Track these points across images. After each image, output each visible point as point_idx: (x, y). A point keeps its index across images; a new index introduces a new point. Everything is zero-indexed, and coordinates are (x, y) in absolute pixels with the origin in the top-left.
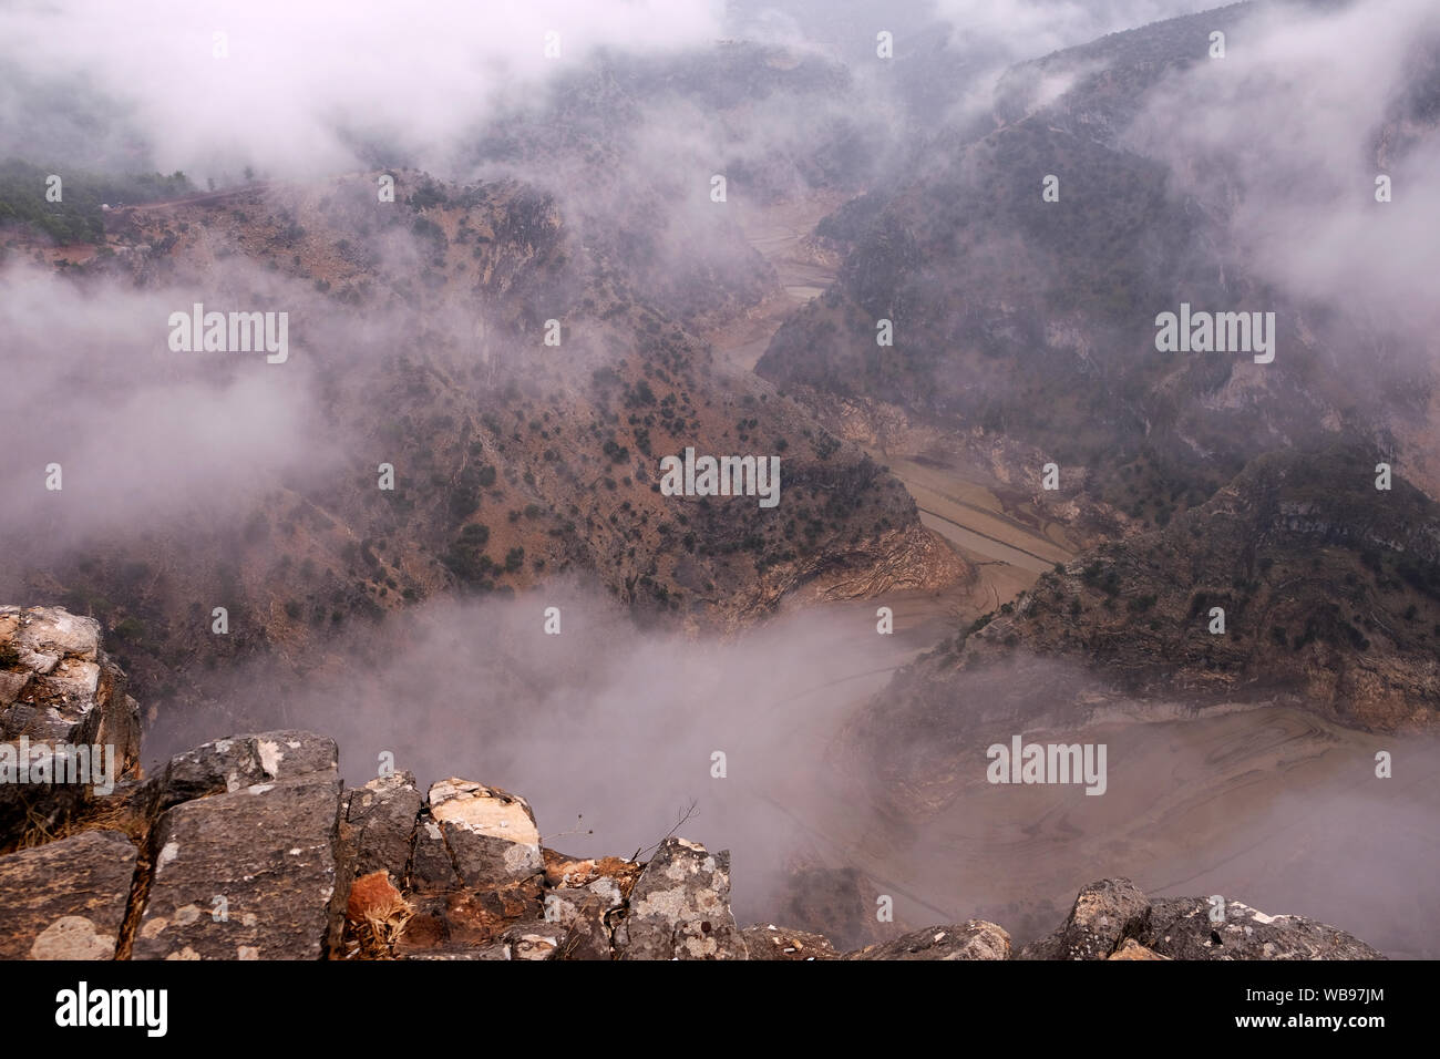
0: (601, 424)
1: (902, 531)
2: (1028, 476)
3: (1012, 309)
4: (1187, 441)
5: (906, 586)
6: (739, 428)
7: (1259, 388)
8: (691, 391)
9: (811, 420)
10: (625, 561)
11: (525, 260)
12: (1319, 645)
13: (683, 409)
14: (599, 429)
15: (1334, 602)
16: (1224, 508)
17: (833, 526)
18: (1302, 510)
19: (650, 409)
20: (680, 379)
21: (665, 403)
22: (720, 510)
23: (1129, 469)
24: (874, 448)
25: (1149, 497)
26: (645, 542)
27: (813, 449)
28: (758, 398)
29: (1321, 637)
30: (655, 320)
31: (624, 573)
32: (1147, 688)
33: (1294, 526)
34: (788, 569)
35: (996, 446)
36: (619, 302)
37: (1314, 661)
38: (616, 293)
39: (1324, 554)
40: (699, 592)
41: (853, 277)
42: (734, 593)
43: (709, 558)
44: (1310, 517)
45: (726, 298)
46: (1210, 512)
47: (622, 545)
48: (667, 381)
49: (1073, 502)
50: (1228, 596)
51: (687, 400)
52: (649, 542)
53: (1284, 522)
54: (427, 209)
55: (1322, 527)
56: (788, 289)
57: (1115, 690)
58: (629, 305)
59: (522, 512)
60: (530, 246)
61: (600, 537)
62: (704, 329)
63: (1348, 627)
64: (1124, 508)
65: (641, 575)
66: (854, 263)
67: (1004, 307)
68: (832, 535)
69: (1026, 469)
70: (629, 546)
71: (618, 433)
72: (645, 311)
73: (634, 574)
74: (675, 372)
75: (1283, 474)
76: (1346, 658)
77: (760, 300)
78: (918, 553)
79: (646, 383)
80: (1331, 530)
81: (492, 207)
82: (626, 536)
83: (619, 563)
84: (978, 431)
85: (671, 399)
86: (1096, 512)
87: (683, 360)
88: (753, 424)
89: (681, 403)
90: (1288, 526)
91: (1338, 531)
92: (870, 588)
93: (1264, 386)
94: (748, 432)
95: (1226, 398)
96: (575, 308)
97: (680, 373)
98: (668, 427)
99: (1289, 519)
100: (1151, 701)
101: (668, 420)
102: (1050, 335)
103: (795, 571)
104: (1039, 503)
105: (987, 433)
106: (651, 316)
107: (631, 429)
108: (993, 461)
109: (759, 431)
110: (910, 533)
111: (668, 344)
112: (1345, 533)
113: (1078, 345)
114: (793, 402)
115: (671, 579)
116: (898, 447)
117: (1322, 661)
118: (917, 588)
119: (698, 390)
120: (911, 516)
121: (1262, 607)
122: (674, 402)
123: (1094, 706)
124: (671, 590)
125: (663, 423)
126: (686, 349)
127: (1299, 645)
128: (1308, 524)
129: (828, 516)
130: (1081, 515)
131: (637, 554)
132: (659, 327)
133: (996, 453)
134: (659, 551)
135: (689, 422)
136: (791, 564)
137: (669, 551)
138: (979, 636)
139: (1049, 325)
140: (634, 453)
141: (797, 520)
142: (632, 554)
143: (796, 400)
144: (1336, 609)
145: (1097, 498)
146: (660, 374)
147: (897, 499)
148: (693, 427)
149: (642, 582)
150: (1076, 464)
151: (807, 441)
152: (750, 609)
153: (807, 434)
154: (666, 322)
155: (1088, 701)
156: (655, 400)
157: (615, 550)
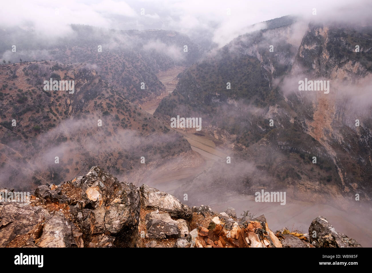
0: (104, 126)
1: (186, 152)
2: (223, 137)
3: (219, 95)
4: (260, 127)
5: (187, 166)
6: (142, 126)
7: (276, 113)
8: (130, 117)
9: (162, 124)
10: (108, 162)
11: (84, 84)
12: (290, 179)
13: (127, 122)
14: (103, 127)
15: (293, 167)
16: (263, 144)
17: (167, 151)
18: (284, 144)
19: (118, 122)
20: (127, 114)
21: (122, 120)
22: (136, 148)
23: (246, 135)
24: (184, 131)
25: (251, 142)
26: (114, 157)
27: (162, 131)
28: (148, 118)
29: (290, 176)
30: (122, 99)
31: (108, 165)
32: (243, 191)
33: (282, 148)
34: (154, 163)
35: (215, 130)
36: (112, 94)
37: (288, 183)
38: (111, 92)
39: (291, 155)
40: (128, 169)
41: (180, 87)
42: (138, 170)
43: (132, 160)
44: (286, 145)
45: (151, 94)
46: (259, 145)
47: (108, 158)
48: (123, 114)
49: (233, 144)
50: (264, 166)
51: (129, 119)
52: (115, 157)
53: (279, 147)
54: (56, 71)
55: (290, 148)
56: (168, 91)
57: (235, 192)
58: (115, 95)
59: (74, 149)
60: (86, 80)
61: (101, 155)
62: (144, 102)
63: (297, 174)
64: (245, 145)
65: (112, 165)
66: (180, 84)
67: (217, 94)
68: (167, 153)
69: (222, 135)
70: (109, 157)
71: (109, 128)
72: (119, 97)
73: (110, 165)
74: (126, 112)
75: (278, 134)
76: (296, 181)
77: (160, 94)
78: (190, 158)
79: (117, 115)
80: (292, 149)
81: (74, 70)
82: (109, 155)
83: (106, 162)
84: (210, 126)
85: (124, 119)
86: (238, 146)
87: (128, 109)
88: (146, 125)
89: (127, 120)
90: (281, 148)
91: (294, 149)
92: (177, 167)
93: (277, 112)
94: (145, 127)
95: (268, 116)
96: (99, 96)
97: (127, 112)
98: (123, 126)
99: (281, 146)
100: (245, 195)
101: (123, 125)
102: (228, 101)
103: (156, 163)
104: (225, 144)
105: (213, 126)
106: (120, 98)
107: (112, 127)
108: (214, 134)
109: (148, 127)
110: (188, 153)
111: (124, 105)
112: (296, 149)
113: (235, 103)
114: (157, 119)
115: (121, 166)
116: (190, 131)
117: (290, 183)
118: (190, 167)
119: (132, 117)
120: (189, 148)
121: (274, 169)
122: (125, 120)
123: (229, 196)
124: (121, 169)
125: (121, 125)
126: (129, 106)
127: (284, 179)
128: (286, 147)
129: (166, 149)
130: (235, 147)
131: (112, 160)
132: (122, 101)
133: (215, 131)
134: (118, 159)
135: (129, 125)
136: (155, 161)
137: (121, 159)
138: (197, 179)
139: (228, 98)
140: (113, 133)
141: (157, 150)
142: (110, 160)
143: (159, 119)
144: (293, 169)
145: (238, 142)
146: (121, 113)
147: (185, 144)
148: (130, 126)
149: (112, 167)
150: (234, 134)
151: (161, 129)
152: (143, 174)
153: (161, 127)
154: (124, 99)
155: (228, 195)
156: (120, 120)
157: (105, 159)
